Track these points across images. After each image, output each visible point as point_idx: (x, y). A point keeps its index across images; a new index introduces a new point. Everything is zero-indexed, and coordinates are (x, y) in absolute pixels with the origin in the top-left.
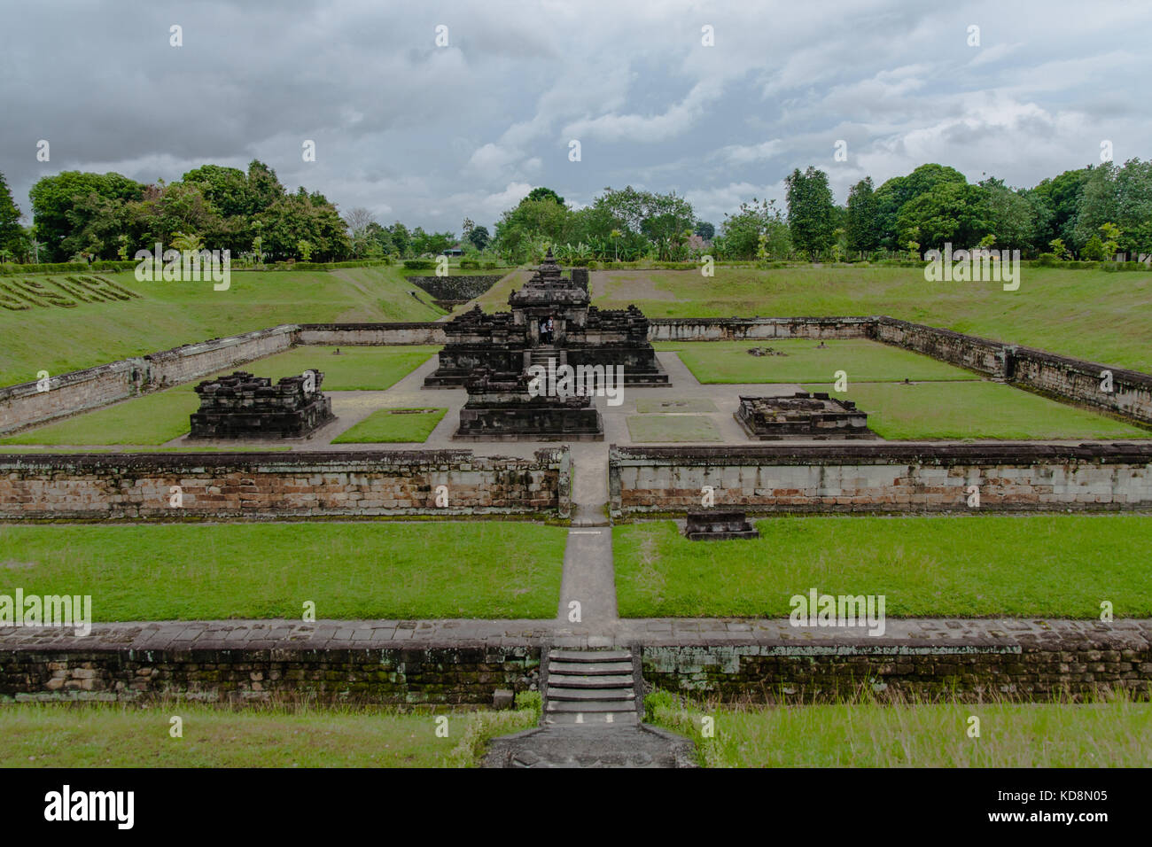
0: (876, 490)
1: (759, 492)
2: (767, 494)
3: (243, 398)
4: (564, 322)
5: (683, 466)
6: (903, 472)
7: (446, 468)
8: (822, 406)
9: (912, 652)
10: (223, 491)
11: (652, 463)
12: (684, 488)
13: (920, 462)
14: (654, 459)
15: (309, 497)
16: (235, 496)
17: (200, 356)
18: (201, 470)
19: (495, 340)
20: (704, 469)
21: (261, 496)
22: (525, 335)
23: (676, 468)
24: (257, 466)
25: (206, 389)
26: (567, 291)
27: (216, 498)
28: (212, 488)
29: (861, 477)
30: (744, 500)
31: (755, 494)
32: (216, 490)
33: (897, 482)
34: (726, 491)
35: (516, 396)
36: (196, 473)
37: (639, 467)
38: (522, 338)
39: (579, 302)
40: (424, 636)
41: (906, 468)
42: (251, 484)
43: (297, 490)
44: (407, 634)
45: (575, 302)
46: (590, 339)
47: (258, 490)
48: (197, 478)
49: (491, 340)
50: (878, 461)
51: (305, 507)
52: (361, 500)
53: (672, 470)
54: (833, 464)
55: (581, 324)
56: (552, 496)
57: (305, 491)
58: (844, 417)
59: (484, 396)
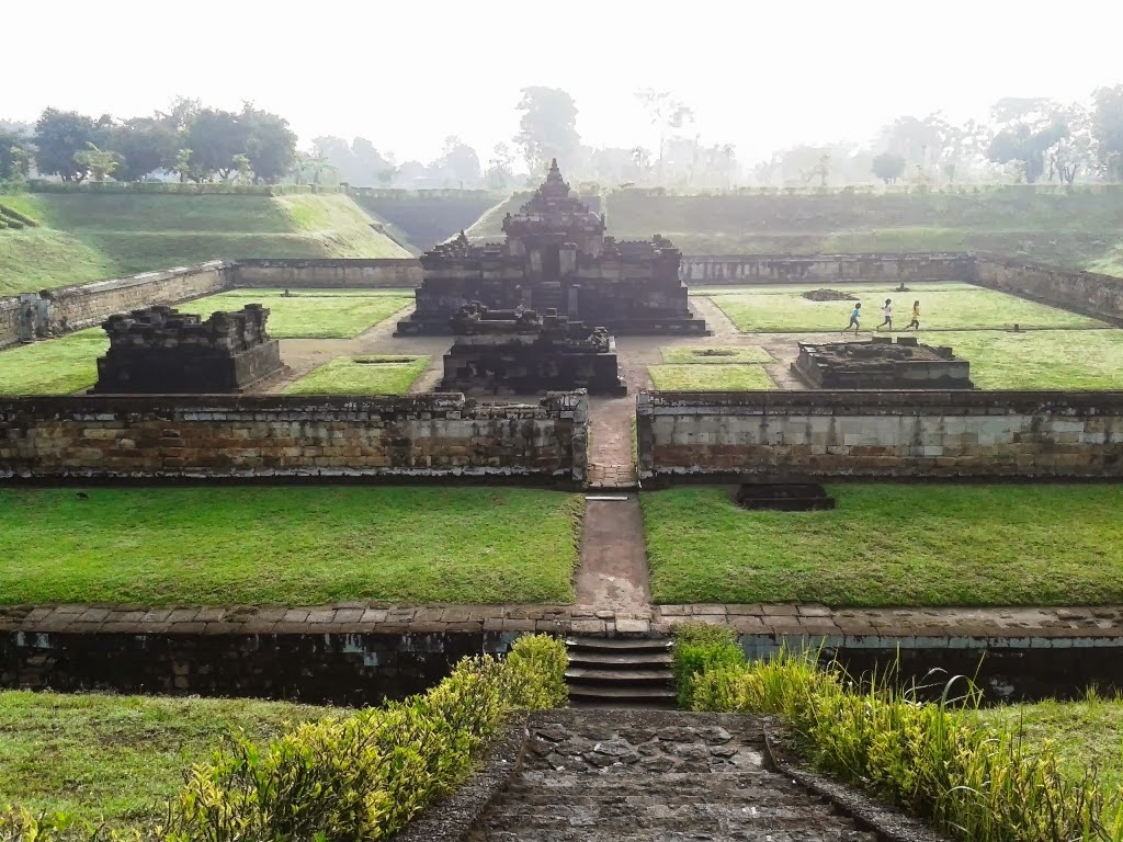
0: (989, 448)
1: (834, 449)
2: (844, 451)
3: (165, 337)
4: (574, 253)
5: (733, 415)
6: (1026, 424)
7: (429, 415)
8: (909, 353)
9: (1047, 644)
10: (138, 444)
11: (692, 411)
12: (734, 443)
13: (1049, 412)
14: (695, 405)
15: (251, 453)
16: (153, 452)
17: (110, 294)
18: (109, 417)
19: (486, 275)
20: (758, 419)
21: (189, 450)
22: (523, 269)
23: (724, 419)
24: (183, 413)
25: (116, 326)
26: (575, 214)
27: (129, 453)
28: (124, 441)
29: (969, 430)
30: (813, 460)
31: (828, 453)
32: (128, 443)
33: (1017, 438)
34: (789, 448)
35: (515, 336)
36: (103, 421)
37: (675, 416)
38: (521, 273)
39: (591, 229)
40: (402, 618)
41: (1028, 420)
42: (176, 435)
43: (235, 443)
44: (379, 616)
45: (586, 229)
46: (606, 274)
47: (184, 443)
48: (104, 427)
49: (481, 275)
50: (991, 410)
51: (245, 466)
52: (319, 456)
53: (719, 420)
54: (931, 414)
55: (595, 256)
56: (564, 452)
57: (246, 444)
58: (937, 365)
59: (474, 337)
